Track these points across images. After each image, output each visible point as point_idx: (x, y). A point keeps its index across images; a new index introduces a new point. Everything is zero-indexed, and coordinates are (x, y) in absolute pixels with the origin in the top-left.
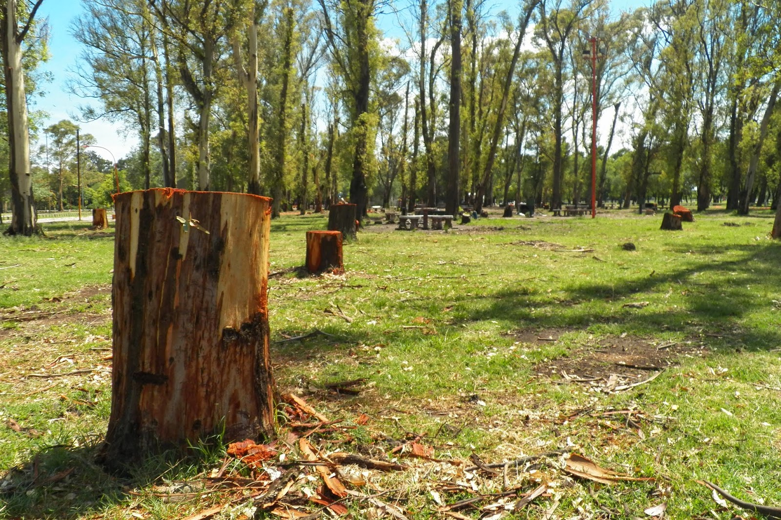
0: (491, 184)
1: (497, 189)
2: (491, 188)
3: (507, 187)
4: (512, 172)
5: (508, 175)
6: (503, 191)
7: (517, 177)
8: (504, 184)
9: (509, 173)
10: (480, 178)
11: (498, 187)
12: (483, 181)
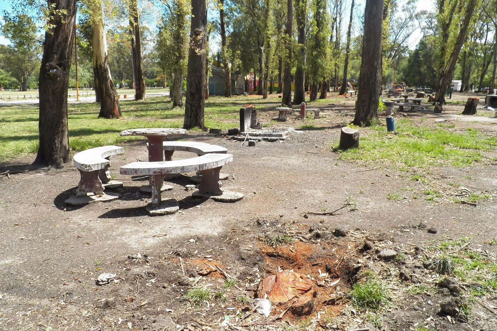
0: (469, 73)
1: (474, 78)
2: (469, 76)
3: (482, 76)
4: (488, 64)
5: (485, 66)
6: (479, 79)
7: (493, 68)
8: (480, 73)
9: (486, 64)
10: (445, 65)
11: (475, 75)
12: (447, 68)
